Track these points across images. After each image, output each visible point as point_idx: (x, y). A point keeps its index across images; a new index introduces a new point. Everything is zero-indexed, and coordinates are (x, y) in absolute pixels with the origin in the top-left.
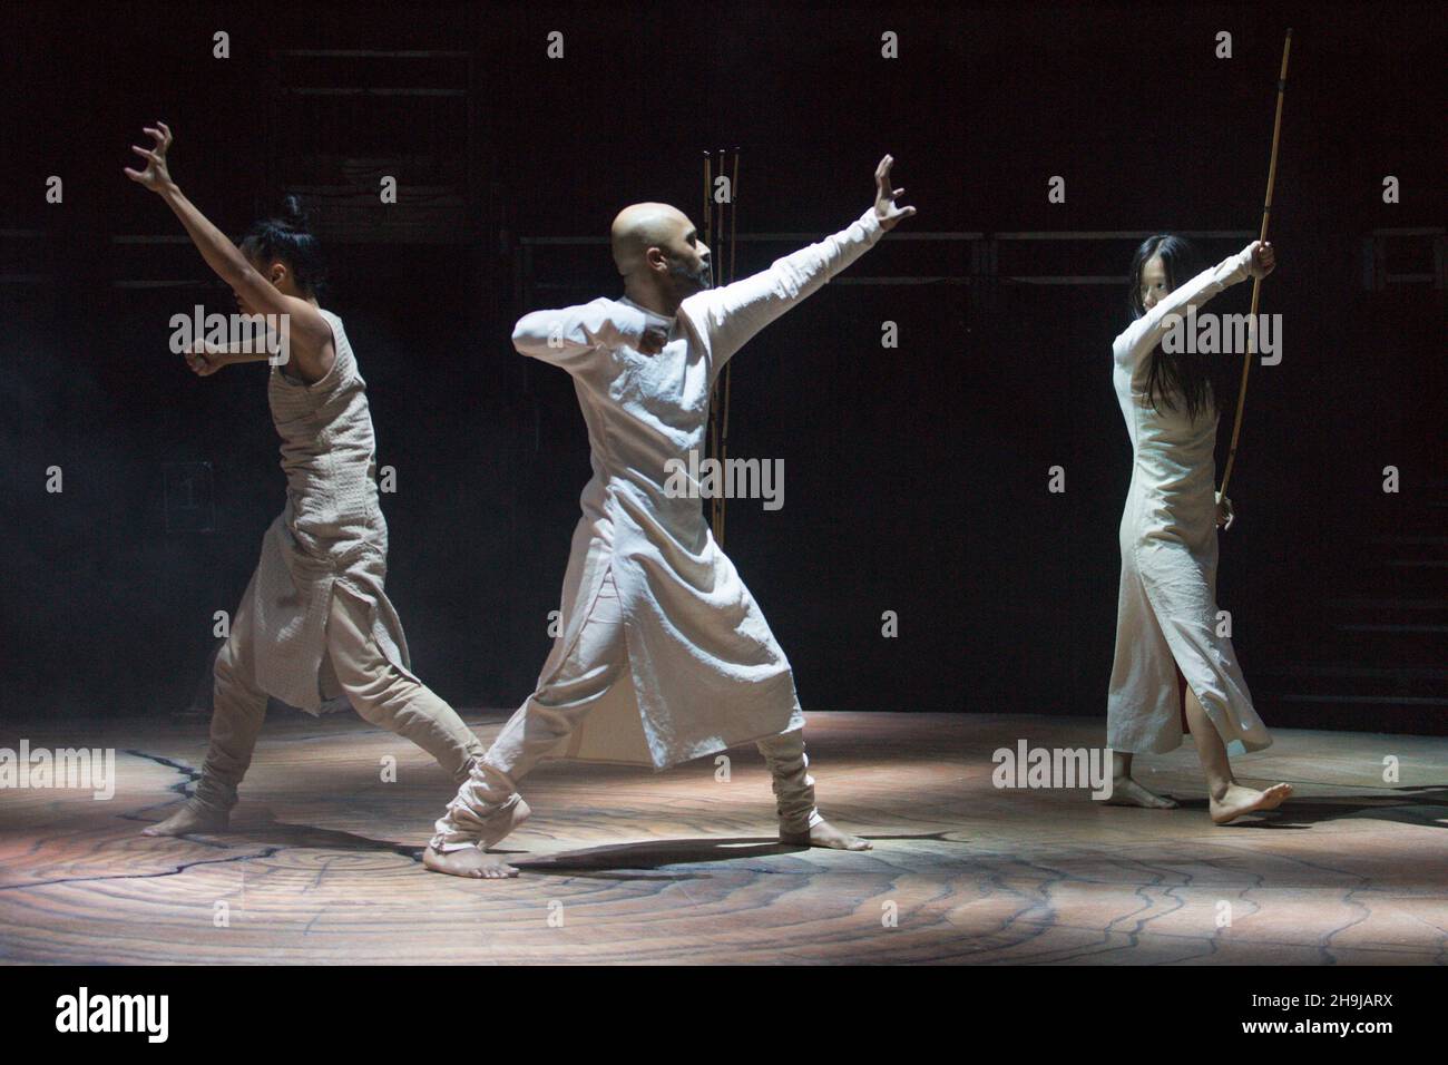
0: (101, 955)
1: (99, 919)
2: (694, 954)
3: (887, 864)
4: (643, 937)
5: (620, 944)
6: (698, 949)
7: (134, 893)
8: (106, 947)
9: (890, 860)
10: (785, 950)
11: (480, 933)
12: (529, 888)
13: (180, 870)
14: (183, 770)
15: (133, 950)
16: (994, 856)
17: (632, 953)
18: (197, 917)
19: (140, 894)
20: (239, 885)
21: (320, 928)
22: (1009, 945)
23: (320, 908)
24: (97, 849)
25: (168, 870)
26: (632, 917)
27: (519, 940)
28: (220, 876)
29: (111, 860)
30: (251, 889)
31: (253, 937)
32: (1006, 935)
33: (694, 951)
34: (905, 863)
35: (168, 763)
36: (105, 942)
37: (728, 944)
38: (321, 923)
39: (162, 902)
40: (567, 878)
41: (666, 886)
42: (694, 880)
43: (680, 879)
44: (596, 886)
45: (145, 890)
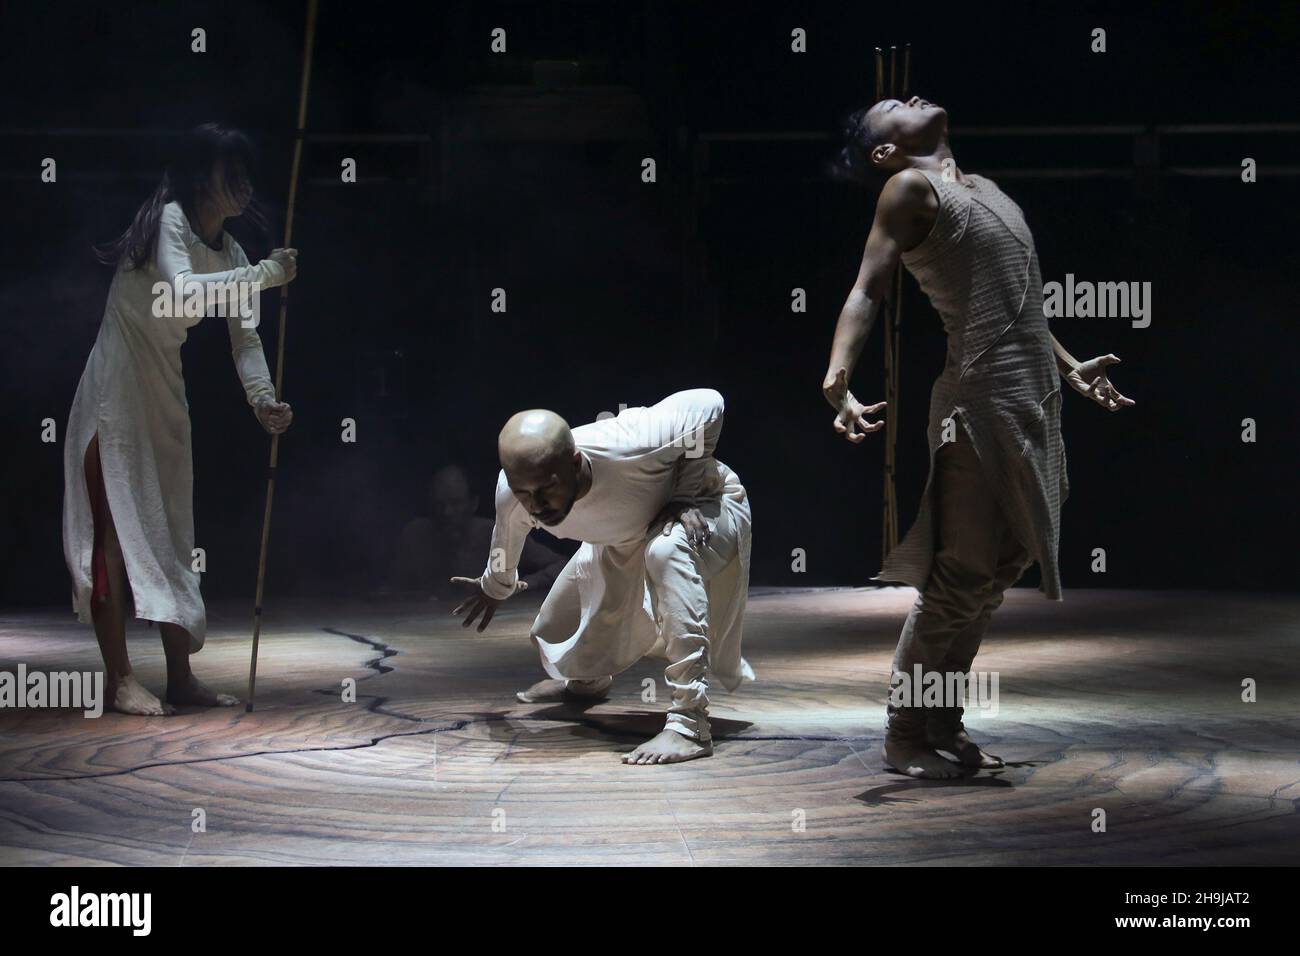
0: (299, 824)
1: (295, 790)
2: (870, 823)
3: (1058, 734)
4: (822, 806)
6: (876, 817)
7: (331, 765)
8: (303, 817)
9: (1063, 730)
10: (960, 818)
11: (665, 801)
13: (375, 742)
14: (377, 647)
15: (328, 819)
16: (1162, 726)
18: (390, 788)
19: (335, 765)
20: (431, 757)
21: (510, 798)
22: (1178, 813)
23: (510, 778)
24: (293, 725)
25: (363, 742)
26: (813, 786)
27: (702, 809)
28: (413, 748)
29: (308, 733)
30: (443, 760)
31: (446, 807)
32: (1175, 802)
33: (871, 819)
34: (1076, 733)
35: (363, 640)
36: (301, 811)
37: (905, 812)
38: (511, 793)
39: (357, 773)
40: (749, 749)
41: (844, 756)
42: (869, 750)
43: (858, 749)
44: (776, 755)
45: (341, 762)
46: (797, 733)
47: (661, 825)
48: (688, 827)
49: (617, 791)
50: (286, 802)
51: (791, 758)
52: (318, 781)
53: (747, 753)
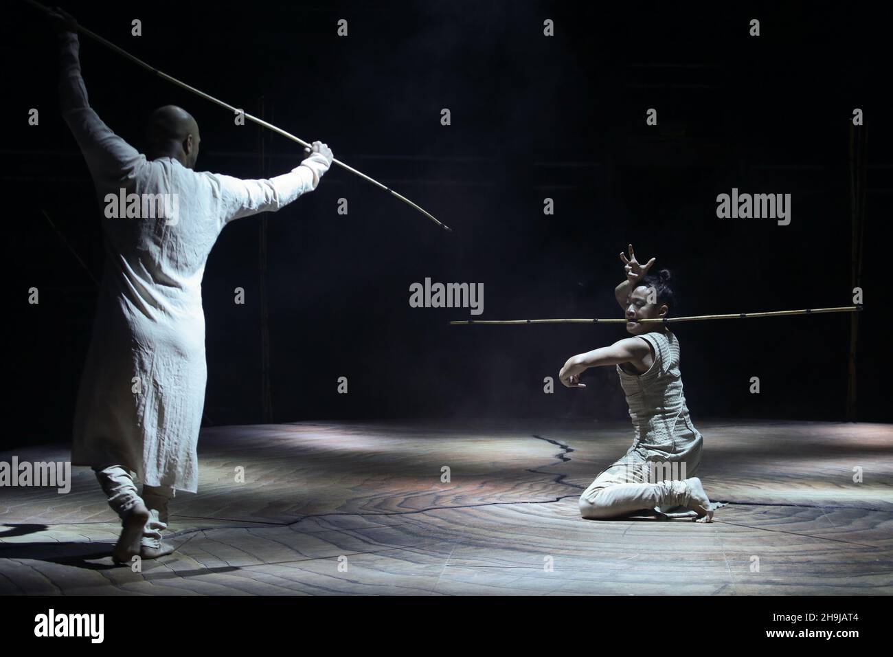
1: (512, 525)
2: (832, 554)
4: (805, 544)
5: (793, 546)
7: (533, 512)
8: (516, 540)
11: (717, 538)
12: (745, 515)
13: (558, 499)
14: (562, 447)
15: (530, 541)
17: (799, 551)
18: (565, 525)
19: (536, 512)
21: (631, 533)
23: (632, 522)
24: (514, 488)
25: (551, 499)
26: (800, 533)
27: (738, 543)
29: (521, 493)
35: (555, 443)
36: (515, 537)
38: (632, 530)
39: (545, 516)
40: (766, 510)
41: (819, 516)
42: (835, 513)
43: (827, 513)
44: (781, 514)
45: (539, 510)
46: (794, 502)
47: (714, 551)
48: (729, 552)
49: (691, 531)
50: (507, 531)
51: (789, 516)
52: (526, 520)
53: (765, 513)
